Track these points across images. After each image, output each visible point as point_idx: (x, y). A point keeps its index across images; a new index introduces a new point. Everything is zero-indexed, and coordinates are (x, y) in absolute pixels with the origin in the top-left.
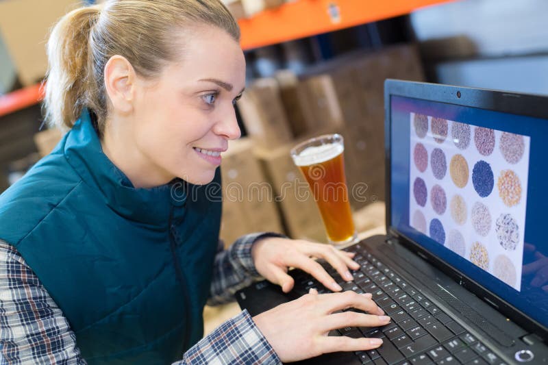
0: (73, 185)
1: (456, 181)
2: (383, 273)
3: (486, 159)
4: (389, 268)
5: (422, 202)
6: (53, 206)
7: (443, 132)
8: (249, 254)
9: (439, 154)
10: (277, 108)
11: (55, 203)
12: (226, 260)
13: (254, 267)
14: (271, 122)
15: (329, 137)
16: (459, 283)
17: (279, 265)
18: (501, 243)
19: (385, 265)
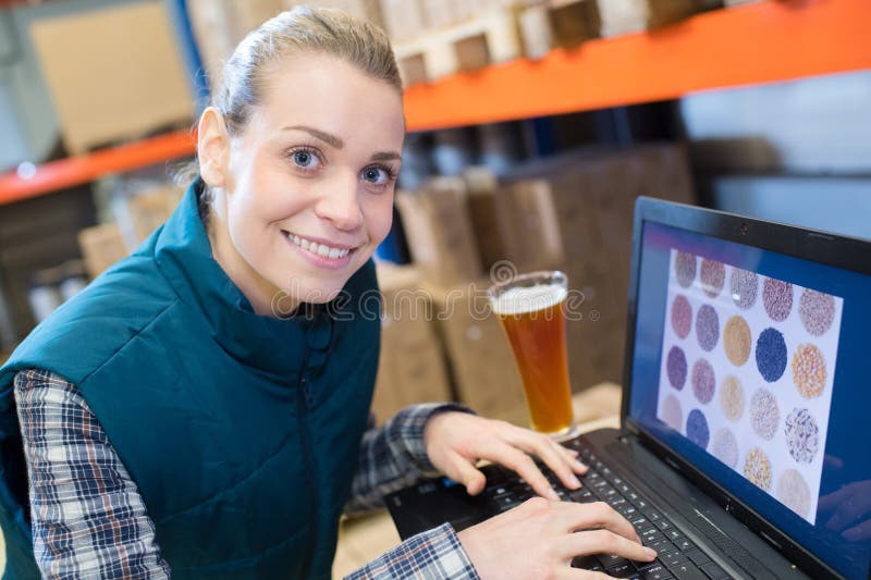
0: (167, 303)
1: (731, 355)
2: (611, 485)
3: (779, 326)
4: (621, 478)
5: (678, 383)
6: (134, 332)
7: (718, 283)
8: (419, 433)
9: (709, 314)
10: (462, 225)
11: (138, 328)
12: (381, 441)
13: (426, 455)
14: (450, 244)
15: (546, 275)
16: (724, 508)
17: (464, 455)
18: (792, 452)
19: (616, 473)
